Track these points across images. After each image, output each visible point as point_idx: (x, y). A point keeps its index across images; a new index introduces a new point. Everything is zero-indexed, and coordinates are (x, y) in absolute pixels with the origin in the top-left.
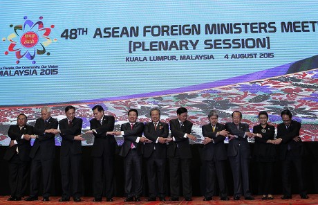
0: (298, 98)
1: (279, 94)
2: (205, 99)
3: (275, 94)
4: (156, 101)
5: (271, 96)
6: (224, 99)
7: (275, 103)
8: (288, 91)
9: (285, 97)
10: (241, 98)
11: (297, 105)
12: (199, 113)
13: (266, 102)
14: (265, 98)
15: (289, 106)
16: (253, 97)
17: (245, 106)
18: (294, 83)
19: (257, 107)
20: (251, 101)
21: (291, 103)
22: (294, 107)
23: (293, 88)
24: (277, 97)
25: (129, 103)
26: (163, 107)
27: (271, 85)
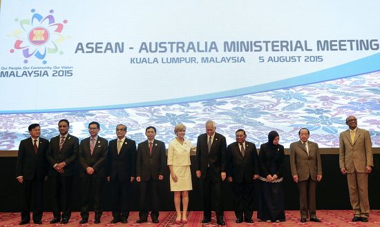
0: (335, 106)
1: (314, 102)
2: (235, 106)
3: (309, 102)
4: (183, 107)
5: (306, 104)
6: (256, 106)
7: (309, 111)
8: (324, 99)
9: (320, 105)
10: (273, 106)
11: (333, 113)
12: (228, 121)
13: (299, 110)
14: (300, 106)
15: (325, 114)
16: (287, 105)
17: (277, 114)
18: (331, 90)
19: (291, 116)
20: (284, 109)
21: (326, 111)
22: (330, 116)
23: (330, 95)
24: (312, 105)
25: (153, 109)
26: (190, 114)
27: (306, 92)
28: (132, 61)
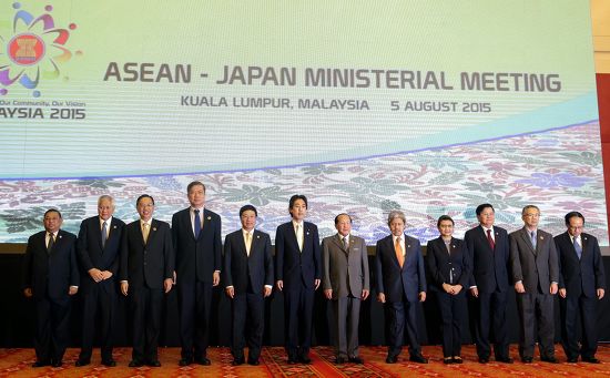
0: (511, 180)
1: (479, 172)
2: (356, 175)
3: (472, 172)
4: (270, 175)
5: (467, 176)
6: (388, 176)
7: (472, 186)
8: (495, 167)
9: (488, 177)
10: (416, 177)
11: (508, 191)
12: (344, 200)
13: (457, 185)
14: (457, 177)
15: (495, 192)
16: (436, 175)
17: (422, 190)
18: (505, 153)
19: (443, 193)
20: (432, 182)
21: (498, 188)
22: (503, 195)
23: (503, 161)
24: (477, 177)
25: (221, 178)
26: (282, 188)
27: (467, 156)
28: (184, 101)
